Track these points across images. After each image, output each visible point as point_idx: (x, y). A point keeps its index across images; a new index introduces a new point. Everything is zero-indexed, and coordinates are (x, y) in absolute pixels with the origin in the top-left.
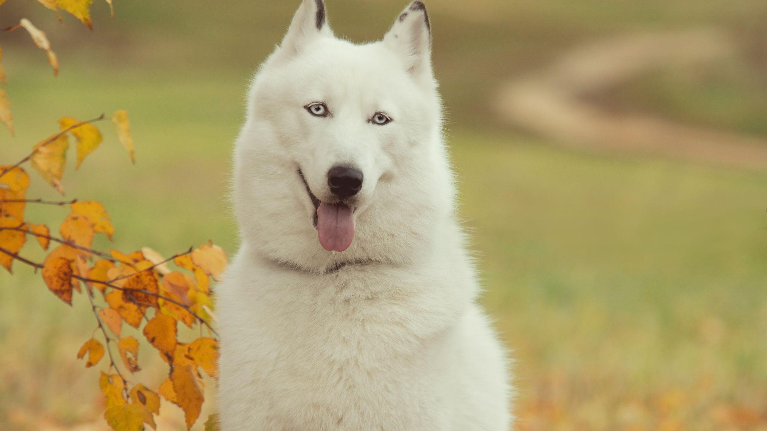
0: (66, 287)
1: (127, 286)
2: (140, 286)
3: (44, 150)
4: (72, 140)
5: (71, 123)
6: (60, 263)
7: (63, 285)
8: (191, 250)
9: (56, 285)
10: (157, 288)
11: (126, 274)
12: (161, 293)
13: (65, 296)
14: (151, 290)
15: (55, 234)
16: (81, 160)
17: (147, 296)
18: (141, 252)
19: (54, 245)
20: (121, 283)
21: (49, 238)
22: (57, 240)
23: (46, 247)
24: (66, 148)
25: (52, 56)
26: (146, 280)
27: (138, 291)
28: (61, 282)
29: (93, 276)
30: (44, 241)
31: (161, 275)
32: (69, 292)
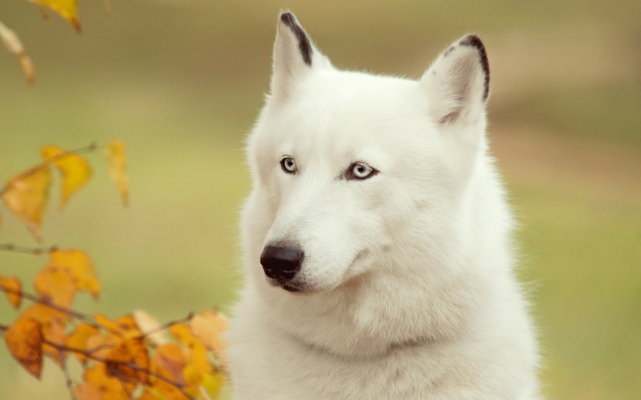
0: (35, 357)
1: (111, 358)
2: (126, 358)
3: (21, 186)
4: (55, 175)
5: (54, 152)
6: (30, 326)
7: (31, 354)
8: (190, 317)
9: (23, 352)
10: (148, 361)
11: (110, 342)
12: (153, 369)
13: (34, 368)
14: (141, 363)
15: (28, 289)
16: (65, 199)
17: (136, 370)
18: (131, 316)
19: (26, 303)
20: (105, 353)
21: (20, 294)
22: (30, 297)
23: (17, 305)
24: (49, 184)
25: (27, 63)
26: (134, 350)
27: (124, 364)
28: (29, 350)
29: (72, 343)
30: (14, 297)
31: (154, 346)
32: (39, 362)
